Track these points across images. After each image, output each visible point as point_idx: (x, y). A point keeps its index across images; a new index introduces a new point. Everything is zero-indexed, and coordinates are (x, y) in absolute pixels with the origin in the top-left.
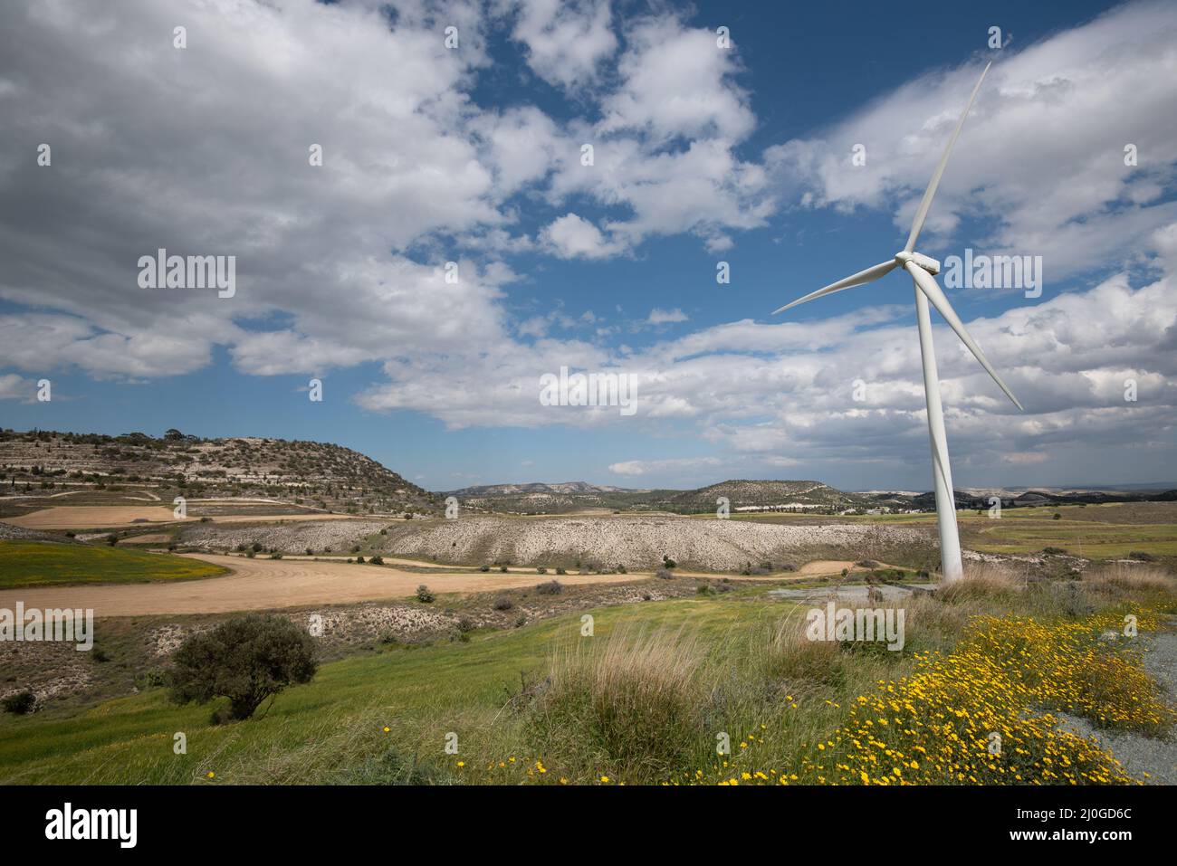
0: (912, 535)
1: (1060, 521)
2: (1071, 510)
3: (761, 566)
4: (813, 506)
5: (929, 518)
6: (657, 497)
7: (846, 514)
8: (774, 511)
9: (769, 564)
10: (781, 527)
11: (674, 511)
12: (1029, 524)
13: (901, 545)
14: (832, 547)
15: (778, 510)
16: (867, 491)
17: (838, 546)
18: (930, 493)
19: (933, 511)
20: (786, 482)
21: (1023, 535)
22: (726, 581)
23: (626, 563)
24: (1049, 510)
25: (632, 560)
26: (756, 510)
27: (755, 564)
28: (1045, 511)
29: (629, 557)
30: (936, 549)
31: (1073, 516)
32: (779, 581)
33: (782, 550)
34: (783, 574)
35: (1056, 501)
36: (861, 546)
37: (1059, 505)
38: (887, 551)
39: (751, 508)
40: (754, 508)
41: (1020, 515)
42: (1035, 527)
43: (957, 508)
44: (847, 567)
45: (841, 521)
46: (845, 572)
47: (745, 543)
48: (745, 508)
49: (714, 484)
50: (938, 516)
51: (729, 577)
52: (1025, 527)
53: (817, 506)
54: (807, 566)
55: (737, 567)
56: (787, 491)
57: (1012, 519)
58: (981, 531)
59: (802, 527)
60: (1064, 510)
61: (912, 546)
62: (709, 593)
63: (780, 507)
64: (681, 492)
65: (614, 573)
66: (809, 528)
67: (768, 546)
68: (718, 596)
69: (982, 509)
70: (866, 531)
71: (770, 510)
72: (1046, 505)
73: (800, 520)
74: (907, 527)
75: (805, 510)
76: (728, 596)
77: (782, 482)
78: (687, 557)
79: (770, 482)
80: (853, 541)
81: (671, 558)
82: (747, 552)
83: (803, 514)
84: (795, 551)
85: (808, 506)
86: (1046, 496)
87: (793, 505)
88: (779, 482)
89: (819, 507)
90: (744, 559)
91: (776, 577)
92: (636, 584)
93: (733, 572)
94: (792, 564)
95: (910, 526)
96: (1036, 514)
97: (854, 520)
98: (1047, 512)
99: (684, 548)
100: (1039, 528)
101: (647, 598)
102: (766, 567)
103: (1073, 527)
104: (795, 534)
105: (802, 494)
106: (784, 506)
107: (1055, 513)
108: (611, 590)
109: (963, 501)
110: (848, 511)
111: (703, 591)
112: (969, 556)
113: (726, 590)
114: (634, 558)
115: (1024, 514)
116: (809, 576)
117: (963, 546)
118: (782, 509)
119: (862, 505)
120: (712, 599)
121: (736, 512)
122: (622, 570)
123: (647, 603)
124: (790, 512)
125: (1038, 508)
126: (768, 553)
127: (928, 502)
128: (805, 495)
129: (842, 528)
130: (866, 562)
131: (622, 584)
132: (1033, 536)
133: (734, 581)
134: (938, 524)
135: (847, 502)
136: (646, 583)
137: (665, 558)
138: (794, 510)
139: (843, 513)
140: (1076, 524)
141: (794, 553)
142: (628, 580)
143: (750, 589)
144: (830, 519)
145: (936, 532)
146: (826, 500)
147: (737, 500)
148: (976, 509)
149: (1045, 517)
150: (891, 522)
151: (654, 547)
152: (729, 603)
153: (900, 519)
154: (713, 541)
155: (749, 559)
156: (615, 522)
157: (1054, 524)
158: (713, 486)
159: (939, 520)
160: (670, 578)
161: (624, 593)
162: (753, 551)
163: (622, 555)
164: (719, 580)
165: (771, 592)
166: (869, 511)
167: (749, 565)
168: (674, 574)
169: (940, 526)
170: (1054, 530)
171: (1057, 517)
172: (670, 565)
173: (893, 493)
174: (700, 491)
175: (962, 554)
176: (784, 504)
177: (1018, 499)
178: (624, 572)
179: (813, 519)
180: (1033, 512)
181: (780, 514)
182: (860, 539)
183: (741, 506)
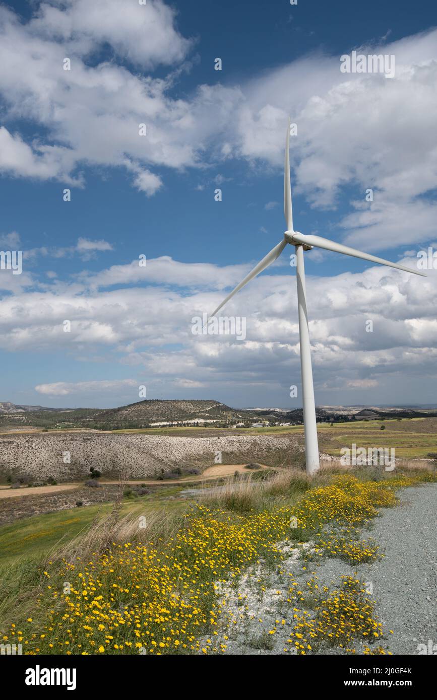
0: (286, 442)
1: (385, 431)
2: (391, 423)
3: (172, 472)
4: (212, 421)
5: (297, 429)
6: (80, 416)
7: (237, 427)
8: (181, 426)
9: (178, 469)
10: (189, 439)
11: (95, 428)
12: (364, 433)
13: (278, 451)
14: (227, 454)
15: (184, 425)
16: (253, 408)
17: (232, 453)
18: (298, 410)
19: (300, 424)
20: (192, 401)
21: (360, 442)
22: (143, 486)
23: (55, 476)
24: (377, 423)
25: (61, 473)
26: (167, 425)
27: (167, 470)
28: (375, 423)
29: (58, 470)
30: (301, 453)
31: (393, 427)
32: (187, 483)
33: (189, 457)
34: (189, 478)
35: (383, 416)
36: (249, 452)
37: (384, 419)
38: (267, 456)
39: (162, 424)
40: (165, 423)
41: (359, 426)
42: (368, 436)
43: (317, 422)
44: (238, 470)
45: (234, 433)
46: (236, 474)
47: (160, 453)
48: (158, 424)
49: (132, 403)
50: (305, 428)
51: (146, 483)
52: (362, 436)
53: (215, 421)
54: (208, 470)
55: (152, 473)
56: (191, 408)
57: (353, 430)
58: (332, 439)
59: (205, 439)
60: (388, 423)
61: (285, 451)
62: (133, 497)
63: (186, 422)
64: (102, 410)
65: (45, 485)
66: (210, 439)
67: (178, 455)
68: (139, 498)
69: (333, 422)
70: (252, 441)
71: (177, 425)
72: (376, 419)
73: (203, 433)
74: (282, 437)
75: (206, 425)
76: (148, 497)
77: (189, 401)
78: (111, 468)
79: (179, 401)
80: (244, 449)
81: (97, 469)
82: (161, 461)
83: (204, 428)
84: (200, 458)
85: (208, 421)
86: (376, 412)
87: (196, 421)
88: (186, 401)
89: (217, 422)
90: (158, 467)
91: (184, 481)
92: (67, 493)
93: (150, 478)
94: (196, 469)
95: (284, 436)
96: (369, 426)
97: (244, 432)
98: (377, 424)
99: (108, 460)
100: (370, 436)
101: (80, 504)
102: (176, 473)
103: (393, 435)
104: (197, 445)
105: (203, 412)
106: (190, 422)
107: (381, 425)
108: (43, 500)
109: (322, 417)
110: (238, 425)
111: (128, 495)
112: (324, 458)
113: (144, 493)
114: (63, 471)
115: (362, 426)
116: (210, 478)
117: (321, 451)
118: (188, 424)
119: (249, 418)
120: (135, 501)
121: (150, 427)
122: (52, 481)
123: (79, 508)
124: (194, 426)
125: (370, 422)
126: (177, 461)
127: (297, 417)
128: (206, 412)
129: (235, 438)
130: (252, 465)
131: (53, 494)
132: (366, 442)
133: (149, 486)
134: (304, 434)
135: (238, 417)
136: (75, 492)
137: (92, 469)
138: (197, 425)
139: (235, 426)
140: (395, 433)
141: (199, 460)
142: (59, 490)
143: (166, 491)
144: (225, 431)
145: (303, 441)
146: (222, 417)
147: (152, 417)
148: (329, 422)
149: (375, 428)
150: (271, 433)
151: (82, 460)
152: (150, 503)
153: (277, 430)
154: (133, 453)
155: (162, 467)
156: (46, 439)
157: (380, 433)
158: (131, 405)
159: (305, 430)
160: (96, 486)
161: (55, 502)
162: (166, 460)
163: (50, 468)
164: (138, 485)
165: (183, 492)
166: (254, 424)
167: (163, 471)
168: (100, 483)
169: (306, 436)
170: (381, 437)
171: (383, 428)
172: (95, 475)
173: (272, 409)
174: (119, 409)
175: (320, 456)
176: (190, 420)
177: (357, 415)
178: (55, 484)
179: (213, 432)
180: (367, 424)
181: (187, 428)
182: (248, 447)
183: (154, 422)
